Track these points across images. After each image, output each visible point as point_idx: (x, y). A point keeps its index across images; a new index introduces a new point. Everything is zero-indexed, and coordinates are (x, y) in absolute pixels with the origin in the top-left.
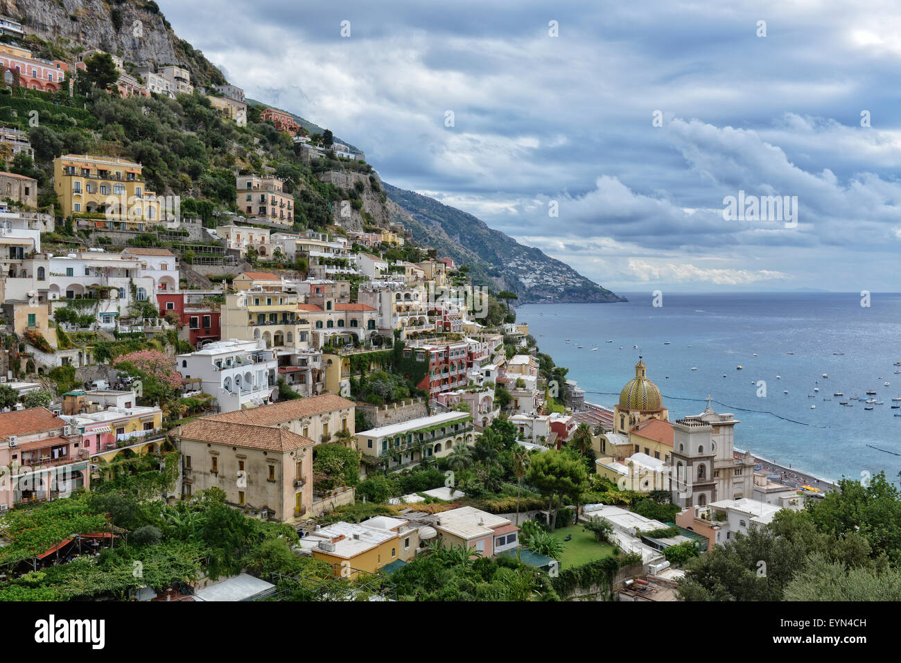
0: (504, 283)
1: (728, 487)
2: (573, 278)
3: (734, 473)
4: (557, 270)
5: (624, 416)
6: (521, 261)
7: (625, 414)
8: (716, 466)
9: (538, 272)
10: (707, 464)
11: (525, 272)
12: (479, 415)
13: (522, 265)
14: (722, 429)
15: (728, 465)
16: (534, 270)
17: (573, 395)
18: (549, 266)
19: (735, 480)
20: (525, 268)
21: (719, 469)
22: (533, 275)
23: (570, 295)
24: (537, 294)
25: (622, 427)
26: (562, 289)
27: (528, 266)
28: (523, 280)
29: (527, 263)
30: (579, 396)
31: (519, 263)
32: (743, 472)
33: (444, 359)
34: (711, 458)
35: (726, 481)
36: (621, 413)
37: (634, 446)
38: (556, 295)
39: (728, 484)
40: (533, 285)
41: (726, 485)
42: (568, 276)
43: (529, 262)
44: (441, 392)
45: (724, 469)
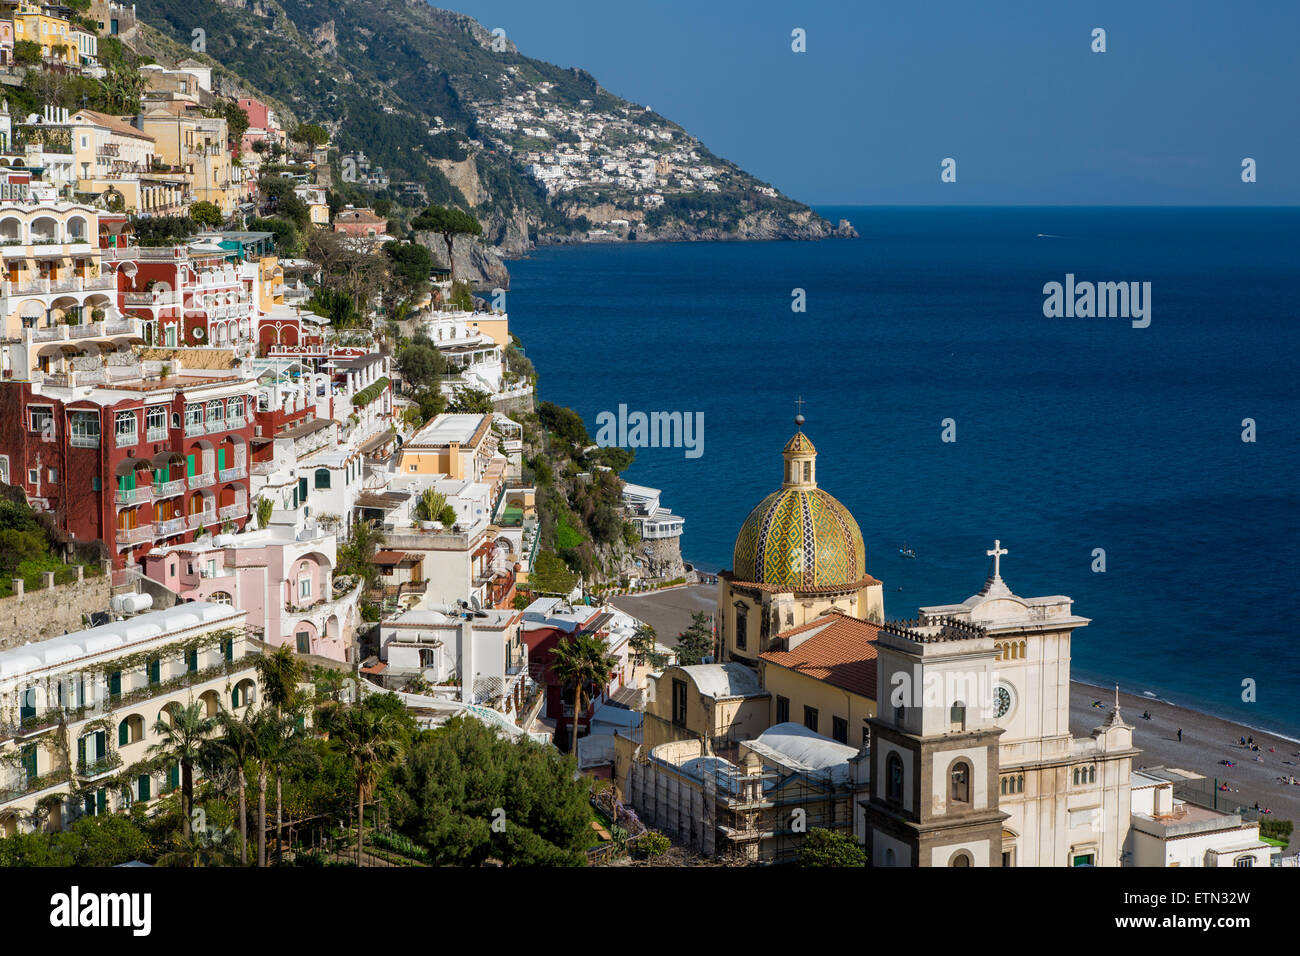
0: (476, 179)
1: (1054, 823)
2: (692, 164)
3: (1070, 778)
4: (642, 139)
5: (746, 608)
6: (534, 111)
7: (749, 601)
8: (1007, 758)
9: (585, 146)
10: (978, 757)
11: (547, 146)
12: (284, 614)
13: (535, 125)
14: (1033, 643)
15: (1051, 754)
16: (572, 139)
17: (646, 534)
18: (617, 126)
19: (1075, 801)
20: (542, 133)
21: (1023, 769)
22: (569, 157)
23: (679, 216)
24: (582, 212)
25: (741, 642)
26: (658, 200)
27: (552, 128)
28: (540, 172)
29: (552, 117)
30: (664, 534)
31: (526, 116)
32: (1099, 773)
33: (166, 436)
34: (989, 738)
35: (1047, 805)
36: (737, 597)
37: (775, 699)
38: (639, 216)
39: (1054, 814)
40: (570, 185)
41: (1046, 816)
42: (678, 157)
43: (553, 116)
44: (159, 543)
45: (1040, 768)
